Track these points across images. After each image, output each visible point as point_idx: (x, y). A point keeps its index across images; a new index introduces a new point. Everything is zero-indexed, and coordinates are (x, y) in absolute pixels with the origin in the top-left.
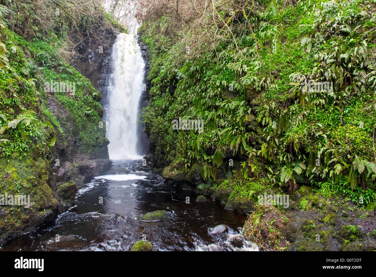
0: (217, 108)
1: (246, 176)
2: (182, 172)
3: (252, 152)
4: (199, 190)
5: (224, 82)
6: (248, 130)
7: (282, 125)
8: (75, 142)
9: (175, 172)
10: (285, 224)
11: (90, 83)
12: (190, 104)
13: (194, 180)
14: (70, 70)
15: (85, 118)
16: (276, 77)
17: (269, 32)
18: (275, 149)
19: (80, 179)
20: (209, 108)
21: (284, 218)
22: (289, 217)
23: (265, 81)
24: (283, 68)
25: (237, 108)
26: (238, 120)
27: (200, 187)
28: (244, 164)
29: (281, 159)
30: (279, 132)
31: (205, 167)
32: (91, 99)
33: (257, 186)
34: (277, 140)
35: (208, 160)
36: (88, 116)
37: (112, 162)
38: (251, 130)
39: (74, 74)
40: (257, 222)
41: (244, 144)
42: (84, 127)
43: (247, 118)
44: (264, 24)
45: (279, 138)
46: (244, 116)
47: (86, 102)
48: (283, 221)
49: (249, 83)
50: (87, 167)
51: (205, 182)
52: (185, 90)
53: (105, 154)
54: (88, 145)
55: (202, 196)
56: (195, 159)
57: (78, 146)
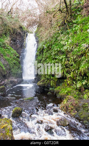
0: (56, 59)
1: (66, 85)
2: (44, 83)
3: (68, 76)
4: (50, 90)
5: (58, 49)
6: (67, 67)
7: (78, 65)
8: (10, 73)
9: (41, 83)
10: (76, 104)
11: (16, 52)
12: (47, 58)
13: (48, 86)
14: (9, 48)
15: (13, 64)
16: (77, 46)
17: (77, 28)
18: (76, 75)
19: (10, 85)
20: (53, 59)
21: (77, 102)
22: (79, 102)
23: (72, 48)
24: (80, 42)
25: (62, 59)
26: (63, 63)
27: (50, 89)
28: (65, 80)
29: (78, 78)
30: (77, 68)
31: (51, 82)
32: (16, 58)
33: (69, 89)
34: (76, 71)
35: (53, 79)
36: (14, 63)
37: (23, 80)
38: (68, 67)
39: (10, 49)
40: (65, 103)
41: (65, 73)
42: (13, 67)
43: (65, 63)
44: (75, 25)
45: (77, 70)
46: (65, 62)
47: (14, 59)
48: (75, 103)
49: (66, 49)
50: (14, 81)
51: (52, 87)
52: (46, 53)
53: (21, 77)
54: (14, 74)
55: (49, 92)
56: (48, 78)
57: (11, 74)
